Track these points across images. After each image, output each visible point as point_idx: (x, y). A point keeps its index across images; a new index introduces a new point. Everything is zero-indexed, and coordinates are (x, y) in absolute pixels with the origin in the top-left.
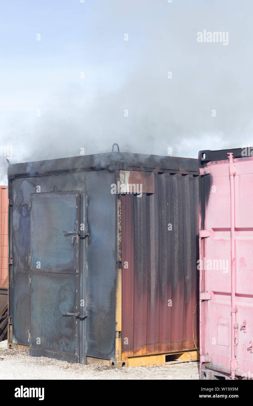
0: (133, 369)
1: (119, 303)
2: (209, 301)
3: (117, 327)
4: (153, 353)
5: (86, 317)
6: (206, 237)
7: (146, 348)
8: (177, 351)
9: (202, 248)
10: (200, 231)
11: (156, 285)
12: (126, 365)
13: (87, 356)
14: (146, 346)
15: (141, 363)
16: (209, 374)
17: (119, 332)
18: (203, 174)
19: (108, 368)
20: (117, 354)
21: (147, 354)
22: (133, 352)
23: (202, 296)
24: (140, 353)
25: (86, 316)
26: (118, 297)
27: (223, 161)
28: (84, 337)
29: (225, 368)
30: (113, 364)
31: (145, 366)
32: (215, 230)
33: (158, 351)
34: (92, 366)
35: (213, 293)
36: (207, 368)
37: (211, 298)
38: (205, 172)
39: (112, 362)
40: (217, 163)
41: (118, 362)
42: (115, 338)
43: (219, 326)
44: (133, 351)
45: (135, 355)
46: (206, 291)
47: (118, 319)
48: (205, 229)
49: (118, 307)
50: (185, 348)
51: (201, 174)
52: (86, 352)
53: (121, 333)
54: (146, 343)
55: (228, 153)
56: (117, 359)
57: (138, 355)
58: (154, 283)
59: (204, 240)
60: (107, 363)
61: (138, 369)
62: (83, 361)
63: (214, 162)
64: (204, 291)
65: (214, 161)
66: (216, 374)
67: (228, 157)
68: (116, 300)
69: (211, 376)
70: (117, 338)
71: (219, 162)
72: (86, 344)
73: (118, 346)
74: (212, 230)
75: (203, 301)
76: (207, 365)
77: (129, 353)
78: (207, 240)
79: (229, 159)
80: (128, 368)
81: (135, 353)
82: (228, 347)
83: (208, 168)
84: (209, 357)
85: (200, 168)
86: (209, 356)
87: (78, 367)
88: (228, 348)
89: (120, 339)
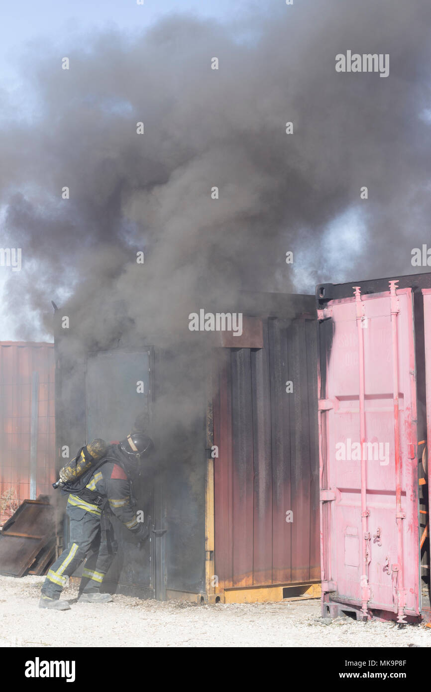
0: (232, 607)
1: (209, 508)
2: (333, 502)
3: (208, 545)
4: (263, 584)
5: (165, 532)
6: (328, 410)
7: (252, 575)
8: (301, 581)
9: (323, 425)
10: (319, 401)
11: (266, 483)
12: (222, 600)
13: (166, 590)
14: (252, 573)
15: (245, 598)
16: (334, 609)
17: (211, 552)
18: (323, 318)
19: (195, 604)
20: (208, 584)
21: (255, 585)
22: (232, 583)
23: (324, 496)
24: (243, 583)
25: (164, 530)
26: (208, 500)
27: (348, 298)
28: (163, 561)
29: (355, 598)
30: (202, 599)
31: (251, 603)
32: (340, 398)
33: (271, 581)
34: (173, 602)
35: (338, 491)
36: (331, 600)
37: (335, 497)
38: (325, 316)
39: (201, 596)
40: (340, 302)
41: (209, 595)
42: (205, 560)
43: (346, 537)
44: (233, 581)
45: (236, 586)
46: (329, 488)
47: (208, 532)
48: (326, 398)
49: (208, 515)
50: (313, 578)
51: (319, 319)
52: (165, 583)
53: (213, 553)
54: (252, 569)
55: (353, 288)
56: (208, 592)
57: (240, 586)
58: (264, 481)
59: (326, 414)
60: (194, 598)
61: (239, 606)
62: (161, 597)
63: (337, 301)
64: (326, 488)
65: (336, 298)
66: (344, 608)
67: (354, 293)
68: (206, 505)
69: (337, 611)
70: (207, 560)
71: (343, 300)
72: (166, 572)
73: (209, 571)
74: (336, 398)
75: (325, 502)
76: (332, 596)
77: (227, 582)
78: (330, 414)
79: (355, 296)
80: (224, 605)
81: (236, 584)
82: (358, 567)
83: (330, 309)
84: (333, 584)
85: (319, 309)
86: (333, 582)
87: (152, 604)
88: (358, 569)
89: (213, 562)
